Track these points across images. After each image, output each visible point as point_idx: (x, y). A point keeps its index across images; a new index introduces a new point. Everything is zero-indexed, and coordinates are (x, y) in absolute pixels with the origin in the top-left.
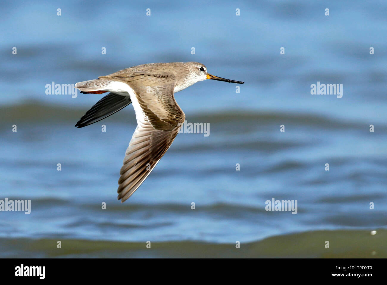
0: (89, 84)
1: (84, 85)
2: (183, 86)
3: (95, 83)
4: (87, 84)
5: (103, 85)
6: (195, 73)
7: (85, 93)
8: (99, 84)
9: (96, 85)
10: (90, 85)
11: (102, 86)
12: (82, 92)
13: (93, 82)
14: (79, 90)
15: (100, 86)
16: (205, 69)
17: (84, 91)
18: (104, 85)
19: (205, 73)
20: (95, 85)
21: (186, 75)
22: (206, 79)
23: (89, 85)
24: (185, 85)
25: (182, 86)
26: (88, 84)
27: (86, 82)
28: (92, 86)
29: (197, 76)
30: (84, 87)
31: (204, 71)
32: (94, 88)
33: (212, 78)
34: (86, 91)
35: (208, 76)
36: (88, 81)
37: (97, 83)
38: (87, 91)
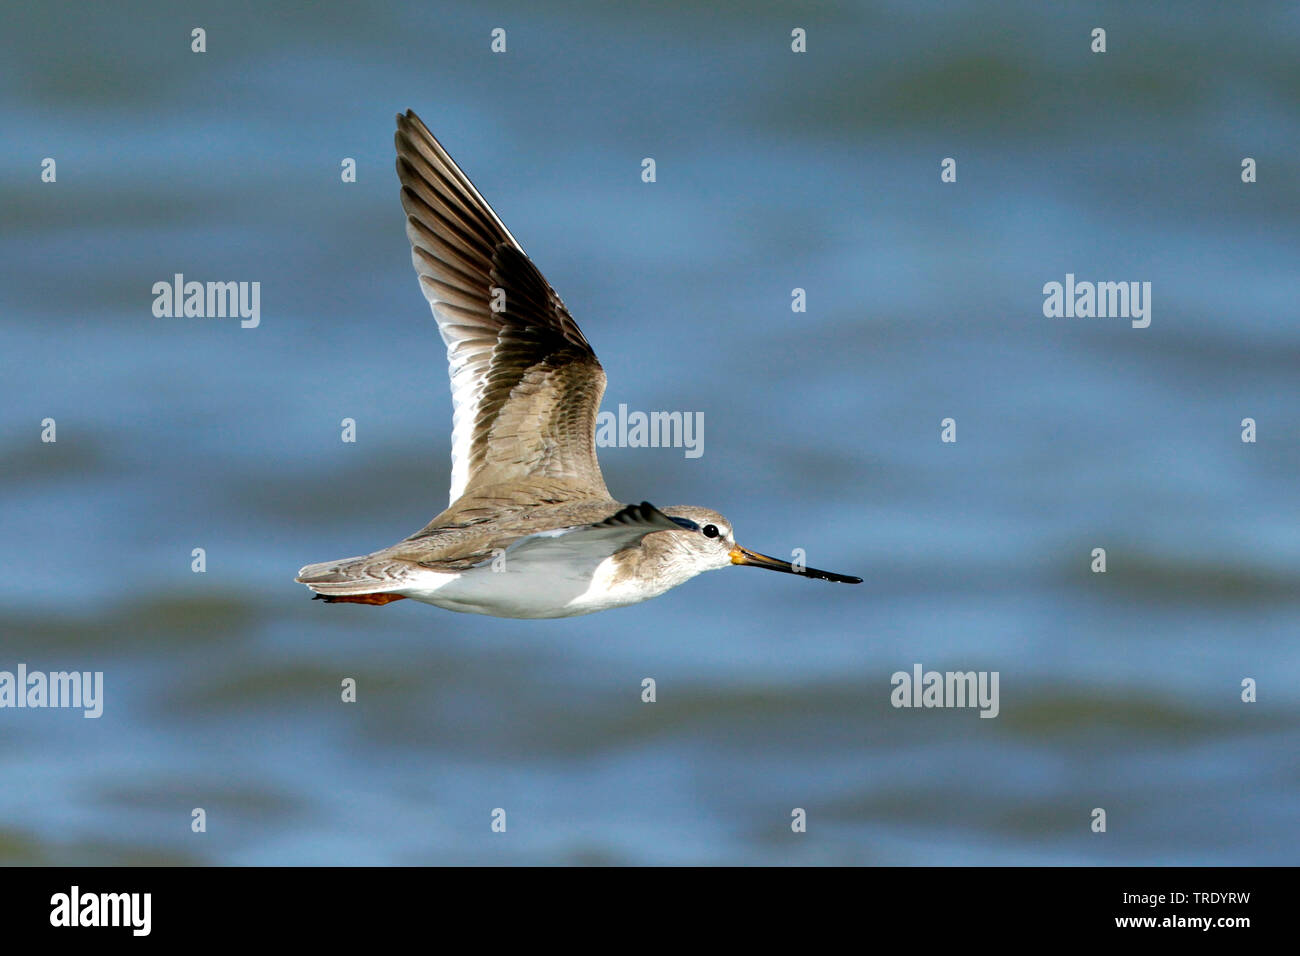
0: (344, 571)
1: (328, 572)
2: (654, 584)
3: (365, 569)
4: (337, 570)
5: (391, 576)
6: (686, 542)
7: (331, 599)
8: (377, 572)
9: (369, 574)
10: (347, 572)
11: (388, 578)
12: (319, 596)
13: (360, 564)
14: (311, 588)
15: (382, 579)
16: (722, 530)
17: (328, 594)
18: (396, 575)
19: (727, 544)
20: (364, 574)
21: (665, 547)
22: (730, 564)
23: (344, 574)
24: (660, 581)
25: (649, 584)
26: (342, 568)
27: (334, 564)
28: (355, 577)
29: (696, 553)
30: (327, 579)
31: (722, 538)
32: (360, 586)
33: (750, 560)
34: (333, 594)
35: (737, 553)
36: (342, 561)
37: (371, 567)
38: (337, 594)
